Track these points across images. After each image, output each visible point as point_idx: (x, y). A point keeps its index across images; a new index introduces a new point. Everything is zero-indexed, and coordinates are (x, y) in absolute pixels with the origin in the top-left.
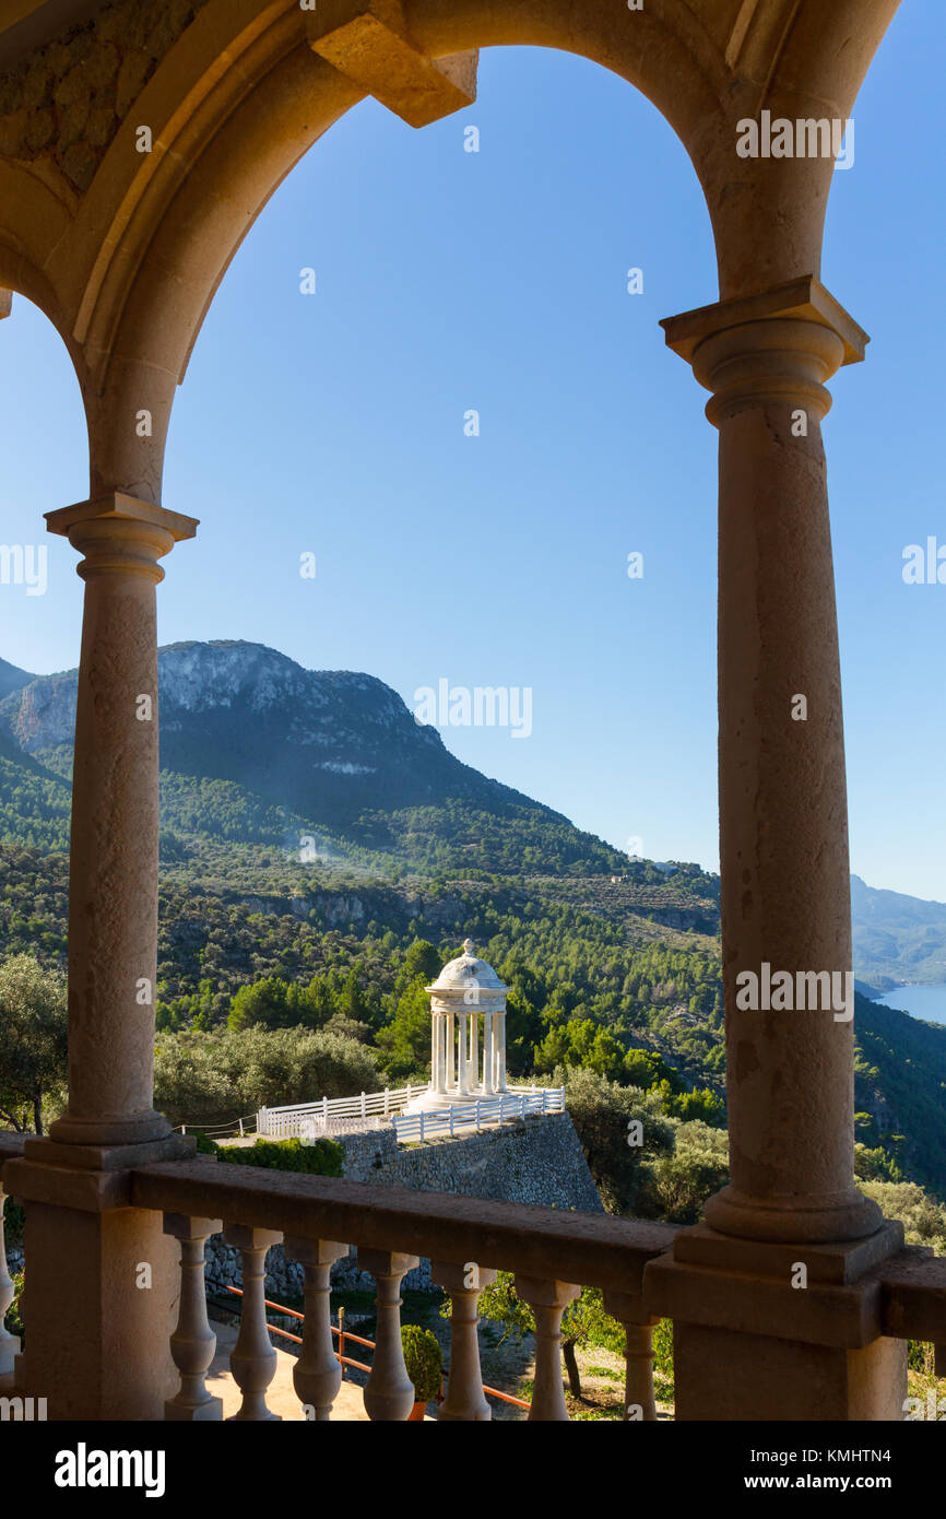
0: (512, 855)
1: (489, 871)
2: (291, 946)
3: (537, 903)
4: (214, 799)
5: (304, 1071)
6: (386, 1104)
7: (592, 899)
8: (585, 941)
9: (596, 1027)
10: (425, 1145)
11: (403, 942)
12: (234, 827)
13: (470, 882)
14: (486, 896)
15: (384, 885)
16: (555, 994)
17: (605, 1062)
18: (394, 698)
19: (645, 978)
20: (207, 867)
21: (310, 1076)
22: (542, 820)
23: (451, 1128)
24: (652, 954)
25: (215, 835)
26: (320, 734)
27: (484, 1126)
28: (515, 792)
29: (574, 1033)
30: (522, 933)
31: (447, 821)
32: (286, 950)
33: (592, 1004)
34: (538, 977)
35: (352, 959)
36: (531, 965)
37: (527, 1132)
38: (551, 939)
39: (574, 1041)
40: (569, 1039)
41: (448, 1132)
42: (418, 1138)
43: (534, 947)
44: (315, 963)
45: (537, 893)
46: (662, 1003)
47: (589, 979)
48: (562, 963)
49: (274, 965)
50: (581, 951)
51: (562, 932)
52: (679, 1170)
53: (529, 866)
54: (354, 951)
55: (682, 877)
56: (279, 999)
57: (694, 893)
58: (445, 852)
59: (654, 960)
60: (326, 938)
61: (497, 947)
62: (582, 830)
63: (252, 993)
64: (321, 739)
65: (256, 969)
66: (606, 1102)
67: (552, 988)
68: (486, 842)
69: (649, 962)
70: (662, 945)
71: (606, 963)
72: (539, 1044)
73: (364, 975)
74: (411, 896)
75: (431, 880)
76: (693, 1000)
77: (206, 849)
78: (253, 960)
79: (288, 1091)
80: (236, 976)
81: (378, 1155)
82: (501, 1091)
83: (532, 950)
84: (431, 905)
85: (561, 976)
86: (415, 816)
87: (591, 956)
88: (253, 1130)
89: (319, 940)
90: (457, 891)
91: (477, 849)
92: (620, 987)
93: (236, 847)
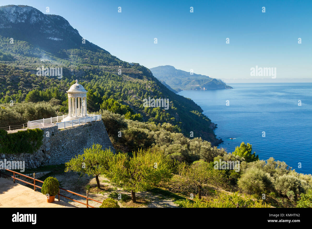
0: (96, 60)
1: (91, 64)
2: (42, 82)
3: (102, 72)
4: (21, 46)
5: (39, 112)
6: (57, 120)
7: (115, 71)
8: (113, 81)
9: (114, 100)
10: (65, 129)
11: (70, 81)
12: (27, 53)
13: (86, 67)
14: (90, 70)
15: (65, 67)
16: (106, 93)
17: (116, 108)
18: (67, 22)
19: (127, 89)
20: (20, 63)
21: (40, 113)
22: (103, 53)
23: (72, 125)
24: (128, 83)
25: (22, 55)
26: (48, 30)
27: (81, 124)
28: (97, 46)
29: (109, 102)
30: (98, 79)
31: (80, 52)
32: (41, 83)
33: (115, 95)
34: (102, 89)
35: (57, 85)
36: (101, 86)
37: (92, 125)
38: (105, 80)
39: (109, 103)
40: (108, 103)
41: (72, 126)
42: (64, 128)
43: (101, 82)
44: (48, 86)
45: (102, 70)
46: (131, 94)
47: (114, 89)
48: (108, 86)
49: (37, 87)
50: (112, 83)
51: (108, 78)
52: (129, 132)
53: (100, 63)
54: (58, 83)
55: (135, 66)
56: (38, 94)
57: (138, 70)
58: (80, 60)
59: (129, 85)
60: (51, 80)
61: (93, 82)
62: (112, 55)
63: (31, 93)
64: (48, 31)
65: (33, 88)
66: (111, 118)
67: (105, 91)
68: (90, 58)
69: (128, 85)
70: (130, 82)
71: (118, 85)
72: (101, 104)
73: (60, 89)
74: (72, 70)
75: (77, 66)
76: (137, 94)
77: (20, 58)
78: (32, 85)
79: (35, 117)
80: (28, 89)
81: (53, 132)
82: (86, 116)
83: (101, 83)
84: (77, 72)
85: (108, 88)
86: (73, 51)
87: (115, 84)
88: (26, 127)
89: (49, 80)
90: (83, 69)
91: (88, 59)
92: (121, 91)
93: (27, 58)
